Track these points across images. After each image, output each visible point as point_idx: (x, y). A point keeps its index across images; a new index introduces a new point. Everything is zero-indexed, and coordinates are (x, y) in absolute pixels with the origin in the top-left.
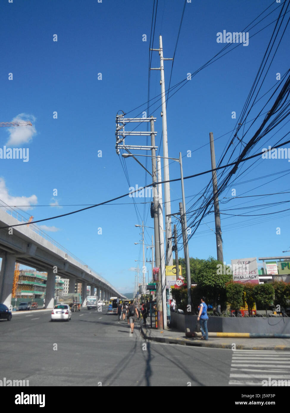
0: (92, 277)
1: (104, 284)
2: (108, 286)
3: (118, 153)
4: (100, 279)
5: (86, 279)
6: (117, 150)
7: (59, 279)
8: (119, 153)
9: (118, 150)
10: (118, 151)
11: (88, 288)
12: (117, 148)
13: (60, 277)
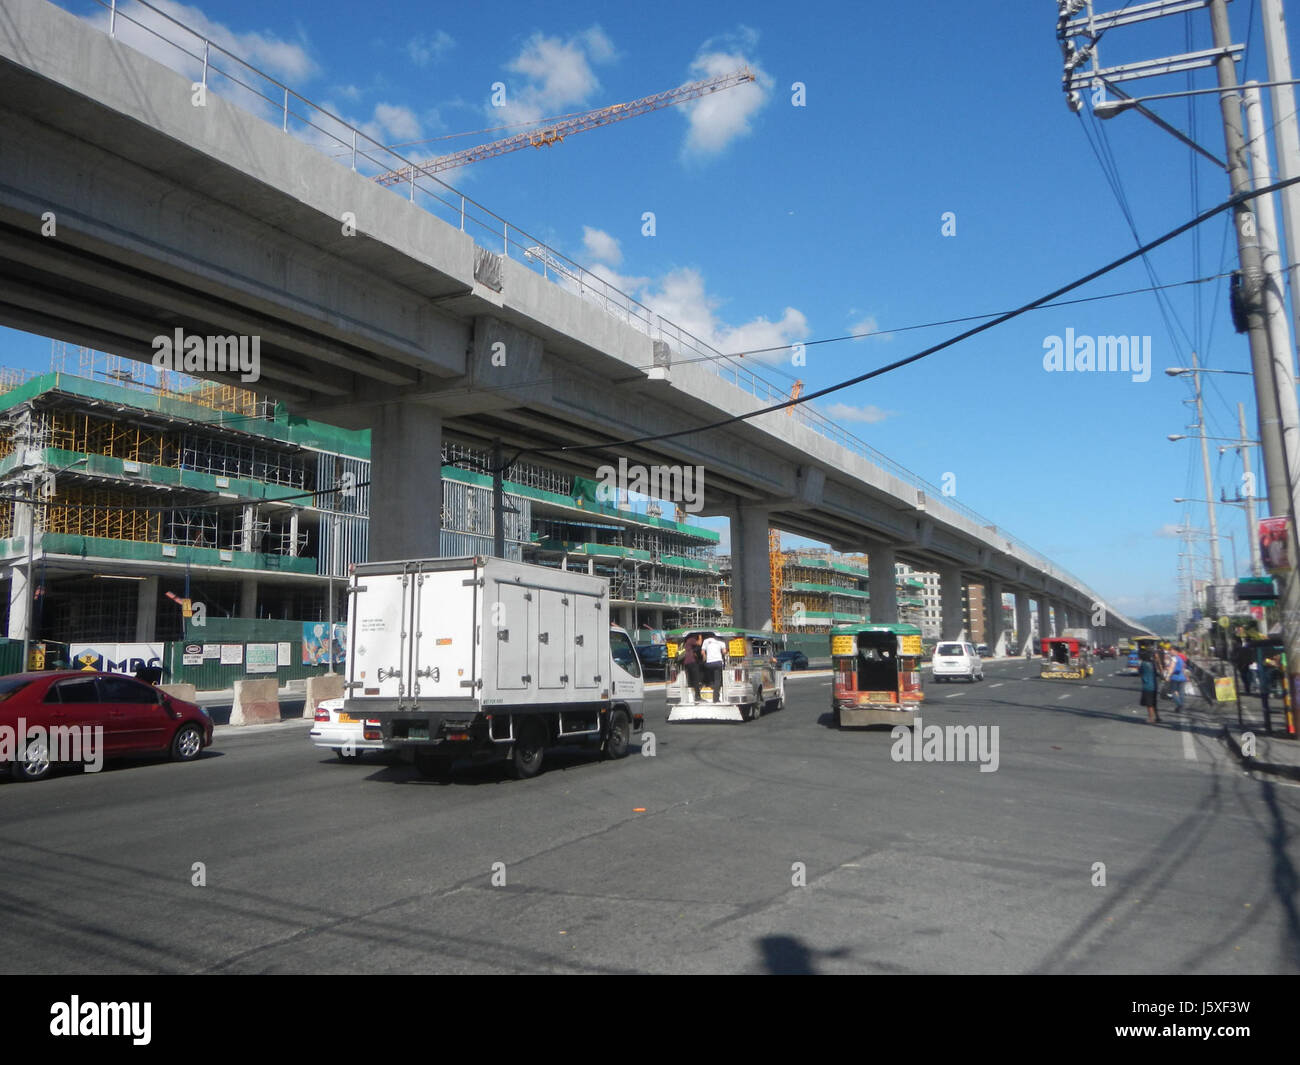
0: (1018, 565)
1: (1062, 586)
2: (1076, 594)
3: (1073, 106)
4: (1044, 571)
5: (999, 572)
6: (1071, 96)
7: (904, 573)
8: (1080, 105)
9: (1076, 95)
10: (1073, 100)
11: (1008, 599)
12: (1067, 87)
13: (906, 568)
